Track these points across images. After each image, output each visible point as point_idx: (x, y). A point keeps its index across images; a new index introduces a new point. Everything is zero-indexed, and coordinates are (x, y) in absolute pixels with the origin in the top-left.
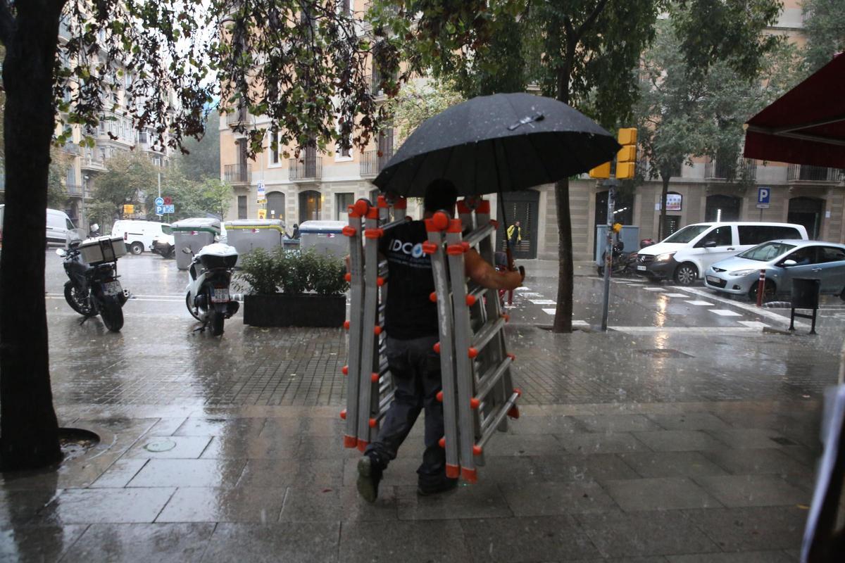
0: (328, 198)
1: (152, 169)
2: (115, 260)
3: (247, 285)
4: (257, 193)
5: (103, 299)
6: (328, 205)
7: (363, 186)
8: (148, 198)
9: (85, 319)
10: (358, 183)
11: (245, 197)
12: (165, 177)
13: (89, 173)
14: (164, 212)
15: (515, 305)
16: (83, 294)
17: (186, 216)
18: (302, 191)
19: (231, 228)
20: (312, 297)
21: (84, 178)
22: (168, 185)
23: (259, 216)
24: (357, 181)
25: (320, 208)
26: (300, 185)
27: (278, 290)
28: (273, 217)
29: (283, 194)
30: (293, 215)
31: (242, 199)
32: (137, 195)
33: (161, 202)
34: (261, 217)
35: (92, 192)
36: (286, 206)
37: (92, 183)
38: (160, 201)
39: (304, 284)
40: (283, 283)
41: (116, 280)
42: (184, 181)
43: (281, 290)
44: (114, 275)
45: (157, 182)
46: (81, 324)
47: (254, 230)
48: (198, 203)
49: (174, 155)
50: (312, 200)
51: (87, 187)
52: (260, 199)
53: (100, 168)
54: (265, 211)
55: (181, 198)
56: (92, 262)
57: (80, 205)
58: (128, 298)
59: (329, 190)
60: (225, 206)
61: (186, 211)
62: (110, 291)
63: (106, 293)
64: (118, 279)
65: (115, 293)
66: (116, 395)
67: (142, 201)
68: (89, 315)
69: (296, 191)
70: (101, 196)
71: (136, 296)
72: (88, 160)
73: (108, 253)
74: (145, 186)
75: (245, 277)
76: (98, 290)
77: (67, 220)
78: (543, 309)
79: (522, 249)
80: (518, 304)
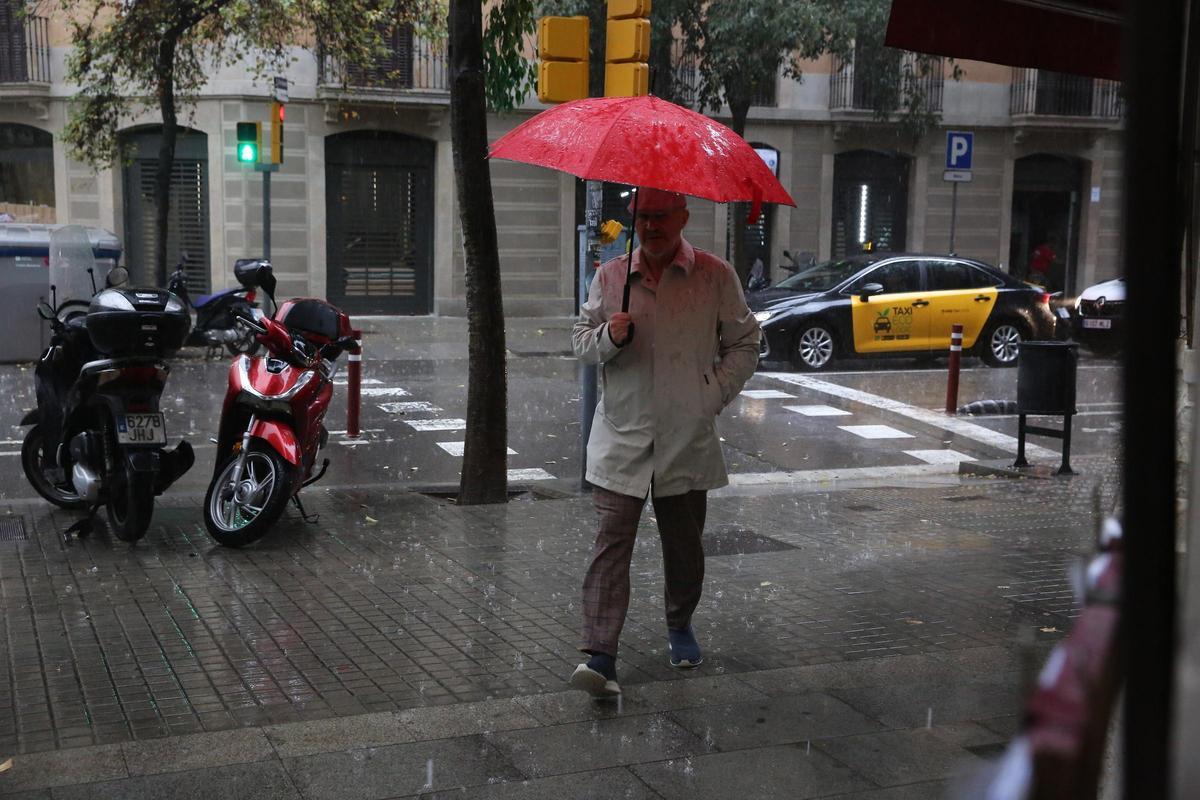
15: (368, 436)
78: (438, 444)
79: (397, 290)
80: (375, 433)
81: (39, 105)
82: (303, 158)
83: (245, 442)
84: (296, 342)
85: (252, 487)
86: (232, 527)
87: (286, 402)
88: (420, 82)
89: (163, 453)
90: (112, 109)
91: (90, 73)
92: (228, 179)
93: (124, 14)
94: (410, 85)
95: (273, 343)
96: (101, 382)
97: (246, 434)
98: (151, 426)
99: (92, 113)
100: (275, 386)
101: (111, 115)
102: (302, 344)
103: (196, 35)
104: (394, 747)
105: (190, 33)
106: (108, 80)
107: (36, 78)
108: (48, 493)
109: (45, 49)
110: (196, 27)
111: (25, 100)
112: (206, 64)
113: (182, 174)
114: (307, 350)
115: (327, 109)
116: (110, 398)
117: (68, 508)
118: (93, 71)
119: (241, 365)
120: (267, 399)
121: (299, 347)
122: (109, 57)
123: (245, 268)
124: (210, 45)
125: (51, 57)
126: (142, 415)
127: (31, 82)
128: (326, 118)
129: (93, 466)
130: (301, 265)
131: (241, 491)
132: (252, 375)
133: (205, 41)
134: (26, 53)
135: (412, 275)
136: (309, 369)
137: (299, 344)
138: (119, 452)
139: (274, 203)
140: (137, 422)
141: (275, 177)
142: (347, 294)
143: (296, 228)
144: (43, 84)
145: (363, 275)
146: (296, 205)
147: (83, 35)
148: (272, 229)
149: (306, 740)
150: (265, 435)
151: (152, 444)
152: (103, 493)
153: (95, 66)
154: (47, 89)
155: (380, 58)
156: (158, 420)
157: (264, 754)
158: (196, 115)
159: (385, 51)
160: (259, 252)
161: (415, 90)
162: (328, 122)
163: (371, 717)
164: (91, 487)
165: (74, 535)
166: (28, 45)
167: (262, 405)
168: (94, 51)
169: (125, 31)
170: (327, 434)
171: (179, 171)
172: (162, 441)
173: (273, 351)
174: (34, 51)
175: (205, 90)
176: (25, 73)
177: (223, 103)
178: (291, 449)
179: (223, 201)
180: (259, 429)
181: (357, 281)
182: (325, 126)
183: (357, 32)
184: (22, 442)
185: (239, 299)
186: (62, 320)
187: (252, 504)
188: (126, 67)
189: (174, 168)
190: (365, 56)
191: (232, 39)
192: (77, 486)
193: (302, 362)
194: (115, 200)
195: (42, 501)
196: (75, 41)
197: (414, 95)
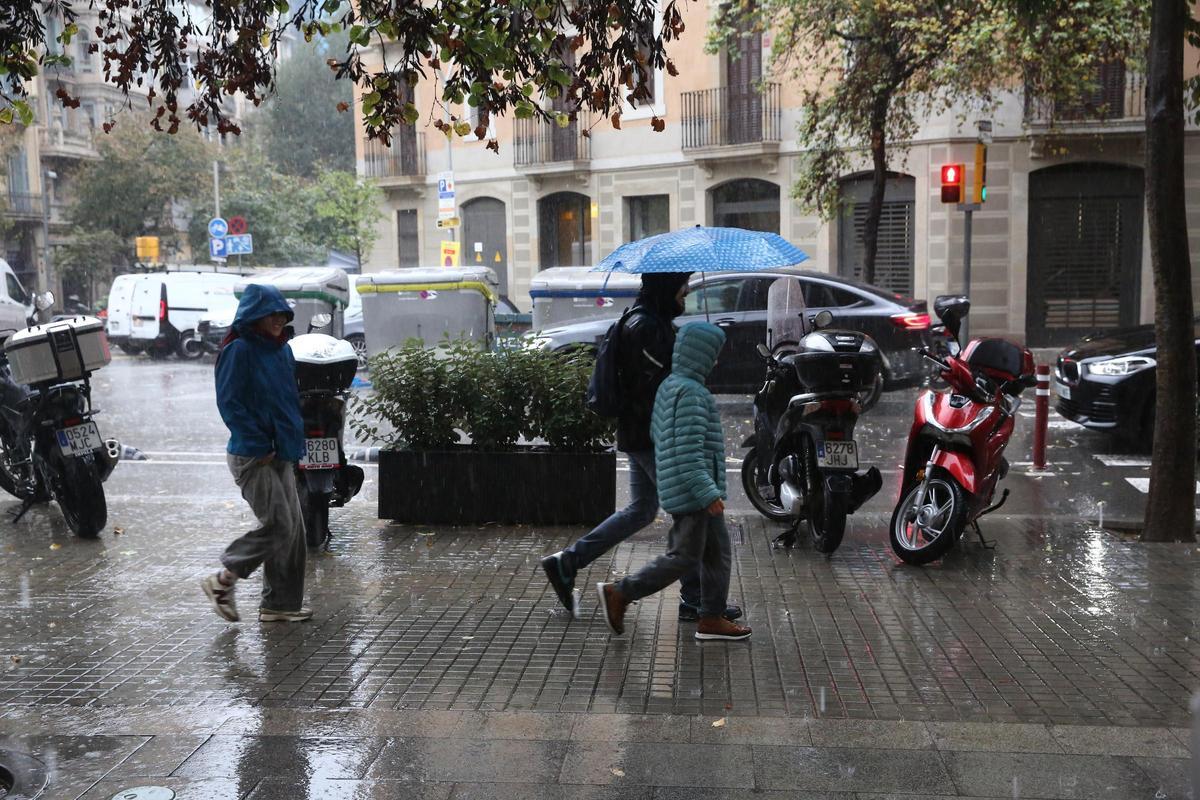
0: (607, 209)
1: (203, 151)
2: (86, 375)
3: (387, 428)
4: (436, 201)
5: (61, 463)
6: (605, 227)
7: (691, 177)
8: (194, 218)
9: (25, 508)
10: (679, 169)
11: (414, 212)
12: (227, 168)
13: (59, 165)
14: (230, 250)
15: (1054, 469)
16: (19, 452)
17: (280, 261)
18: (545, 193)
19: (370, 291)
20: (533, 454)
21: (47, 177)
22: (238, 189)
23: (444, 256)
24: (677, 165)
25: (589, 233)
26: (539, 180)
27: (458, 438)
28: (479, 259)
29: (501, 204)
30: (527, 252)
31: (407, 217)
32: (170, 211)
33: (220, 228)
34: (449, 262)
35: (67, 208)
36: (509, 232)
37: (67, 187)
38: (218, 227)
39: (517, 424)
40: (470, 421)
41: (88, 420)
42: (276, 176)
43: (465, 439)
44: (86, 409)
45: (213, 181)
46: (15, 521)
47: (424, 294)
48: (308, 229)
49: (254, 115)
50: (570, 215)
51: (56, 198)
52: (443, 216)
53: (83, 152)
54: (457, 246)
55: (268, 218)
56: (34, 380)
57: (41, 238)
58: (116, 459)
59: (608, 189)
60: (365, 236)
61: (281, 249)
62: (77, 445)
63: (67, 451)
64: (94, 417)
65: (85, 451)
66: (92, 684)
67: (180, 225)
68: (34, 499)
69: (532, 196)
70: (87, 217)
71: (146, 453)
72: (56, 134)
73: (69, 359)
74: (186, 191)
75: (381, 408)
76: (48, 443)
77: (9, 276)
78: (1128, 479)
79: (1099, 322)
80: (1063, 466)
81: (770, 161)
82: (1006, 195)
83: (928, 470)
84: (978, 379)
85: (932, 511)
86: (914, 547)
87: (966, 435)
88: (1131, 111)
89: (856, 477)
90: (835, 164)
91: (816, 133)
92: (933, 218)
93: (846, 77)
94: (1121, 114)
95: (958, 381)
96: (805, 413)
97: (929, 463)
98: (845, 452)
99: (818, 169)
100: (956, 420)
101: (834, 169)
102: (984, 382)
103: (910, 88)
104: (1042, 756)
105: (903, 88)
106: (831, 136)
107: (768, 137)
108: (762, 506)
109: (777, 111)
110: (910, 81)
111: (758, 157)
112: (918, 115)
113: (891, 216)
114: (988, 388)
115: (1032, 144)
116: (812, 426)
117: (777, 520)
118: (819, 132)
119: (926, 400)
120: (949, 431)
121: (980, 383)
122: (832, 118)
123: (944, 303)
124: (922, 95)
125: (783, 117)
126: (838, 443)
127: (764, 141)
128: (1031, 154)
129: (798, 485)
130: (1001, 298)
131: (923, 514)
132: (936, 408)
133: (916, 95)
134: (761, 116)
135: (1117, 306)
136: (989, 404)
137: (980, 382)
138: (818, 474)
139: (975, 239)
140: (834, 448)
141: (976, 215)
142: (1047, 326)
143: (996, 262)
144: (774, 142)
145: (1065, 307)
146: (999, 240)
147: (811, 101)
148: (972, 265)
149: (963, 738)
150: (947, 465)
151: (845, 469)
152: (805, 508)
153: (820, 127)
154: (777, 146)
155: (1088, 94)
156: (852, 447)
157: (925, 744)
158: (908, 161)
159: (1093, 88)
160: (959, 288)
161: (1126, 119)
162: (1033, 158)
163: (1024, 727)
164: (795, 503)
165: (781, 544)
166: (764, 110)
167: (944, 436)
168: (820, 114)
169: (847, 93)
170: (1008, 465)
171: (888, 213)
172: (855, 466)
173: (956, 388)
174: (768, 114)
175: (917, 137)
176: (759, 133)
177: (931, 147)
178: (970, 479)
179: (928, 240)
180: (941, 458)
181: (1057, 312)
182: (1030, 161)
183: (1064, 72)
184: (742, 461)
185: (937, 333)
186: (776, 358)
187: (932, 527)
188: (847, 125)
189: (883, 210)
190: (1071, 94)
191: (942, 89)
192: (784, 502)
193: (982, 397)
194: (831, 240)
195: (757, 513)
196: (804, 105)
197: (1121, 124)
